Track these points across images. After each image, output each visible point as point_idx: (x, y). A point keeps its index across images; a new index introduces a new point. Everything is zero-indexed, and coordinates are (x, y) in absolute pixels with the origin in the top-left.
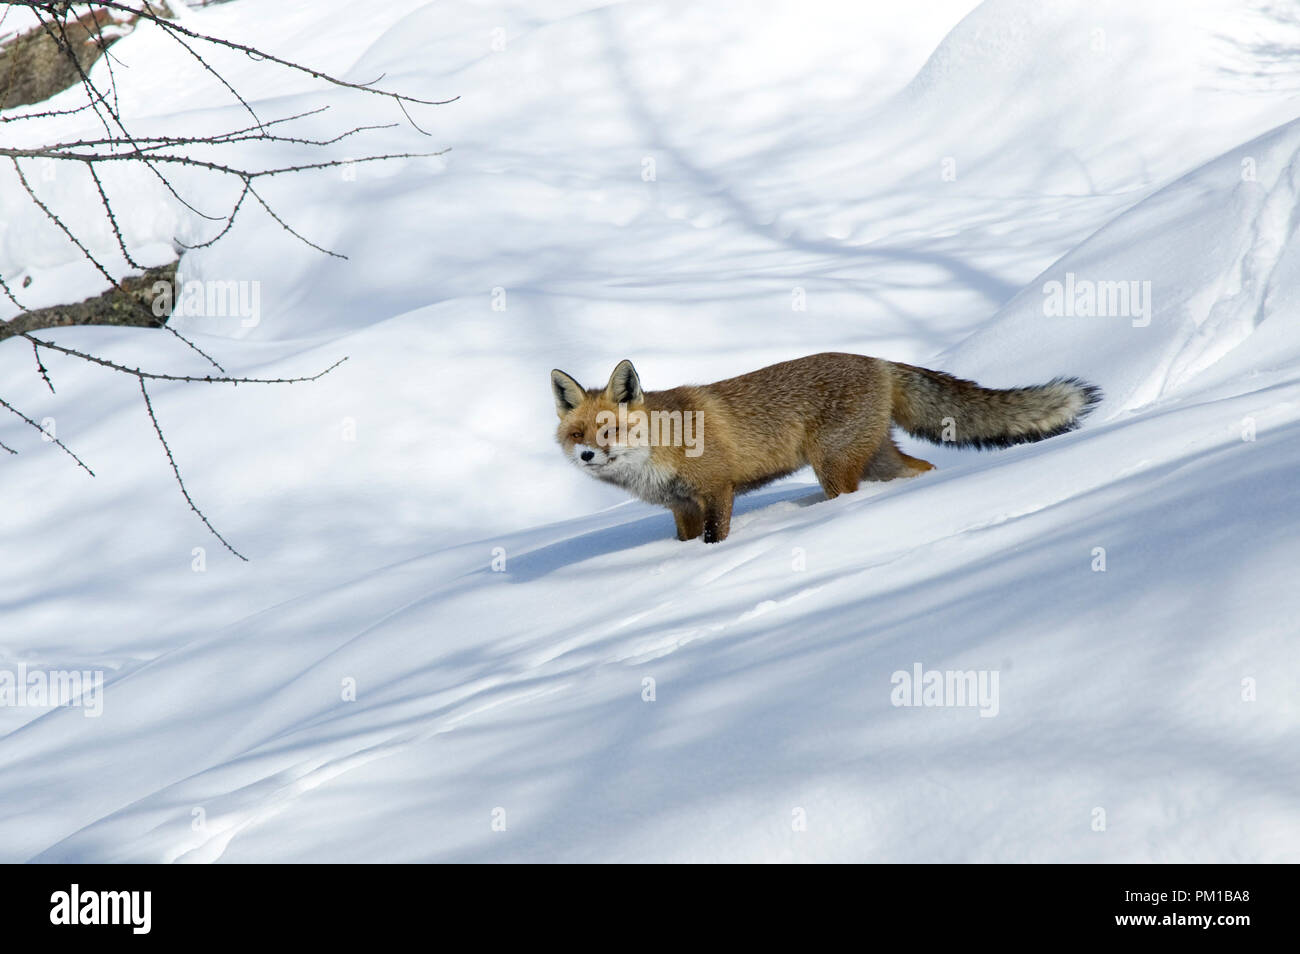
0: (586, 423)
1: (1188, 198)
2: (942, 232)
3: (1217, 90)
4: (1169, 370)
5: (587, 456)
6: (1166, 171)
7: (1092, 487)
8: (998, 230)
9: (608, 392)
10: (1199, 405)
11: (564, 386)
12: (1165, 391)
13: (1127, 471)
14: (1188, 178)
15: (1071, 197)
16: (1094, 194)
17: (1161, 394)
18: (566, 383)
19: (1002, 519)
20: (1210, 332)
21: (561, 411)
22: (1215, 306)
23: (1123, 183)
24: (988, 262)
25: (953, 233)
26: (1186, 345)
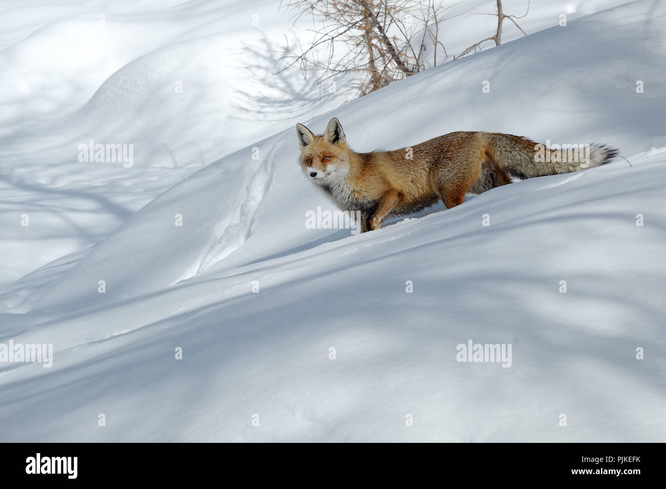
0: (313, 155)
1: (215, 174)
2: (98, 183)
3: (239, 119)
4: (203, 261)
5: (314, 175)
6: (211, 159)
7: (155, 321)
8: (127, 184)
9: (325, 136)
10: (214, 280)
11: (302, 132)
12: (200, 271)
13: (173, 313)
14: (217, 164)
15: (164, 168)
16: (176, 167)
17: (198, 272)
18: (304, 131)
19: (109, 336)
20: (224, 242)
21: (302, 147)
22: (227, 228)
23: (190, 163)
24: (121, 200)
25: (105, 184)
26: (211, 248)
